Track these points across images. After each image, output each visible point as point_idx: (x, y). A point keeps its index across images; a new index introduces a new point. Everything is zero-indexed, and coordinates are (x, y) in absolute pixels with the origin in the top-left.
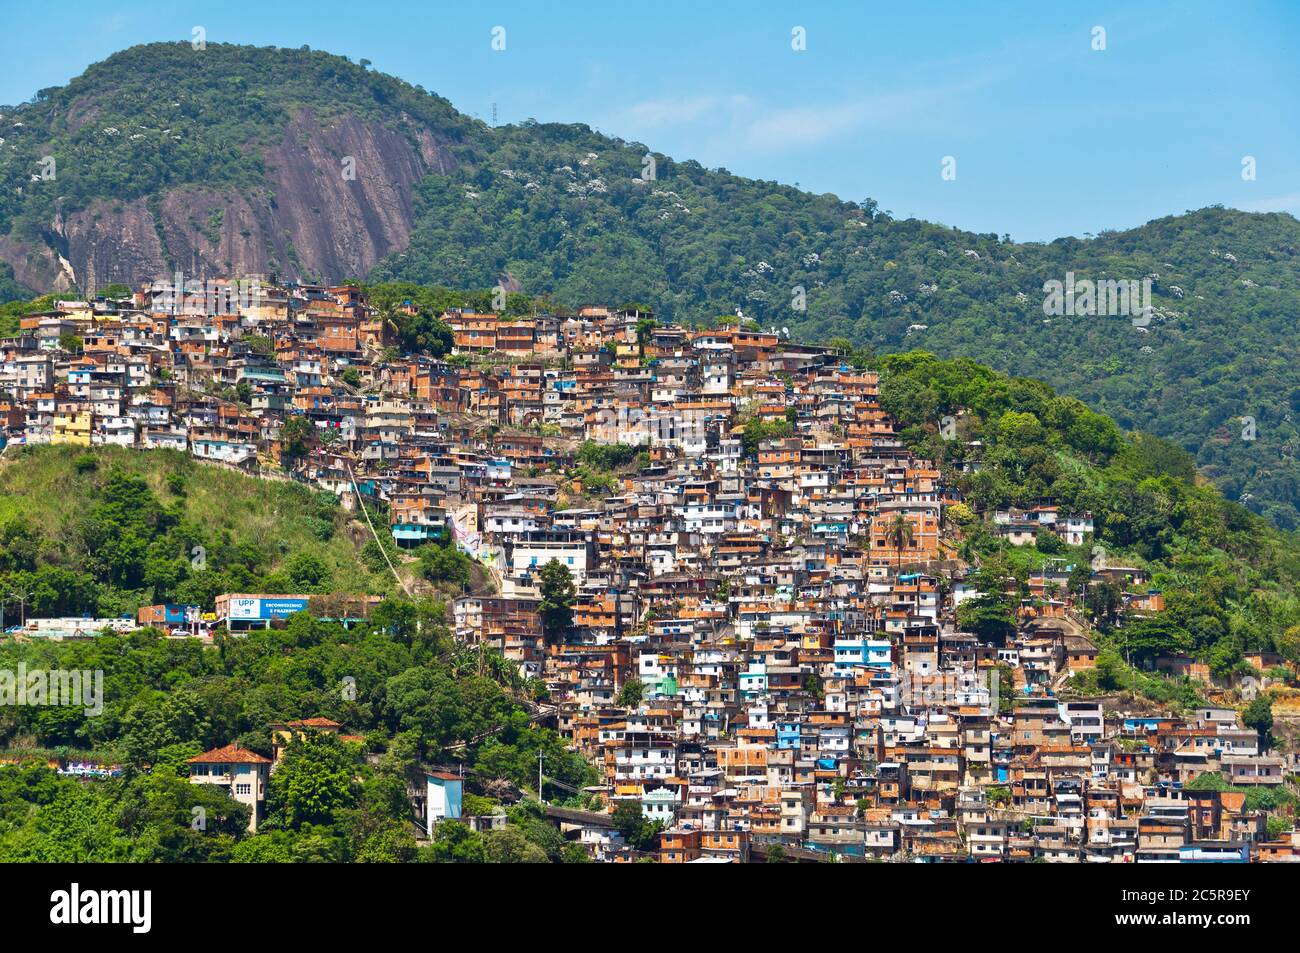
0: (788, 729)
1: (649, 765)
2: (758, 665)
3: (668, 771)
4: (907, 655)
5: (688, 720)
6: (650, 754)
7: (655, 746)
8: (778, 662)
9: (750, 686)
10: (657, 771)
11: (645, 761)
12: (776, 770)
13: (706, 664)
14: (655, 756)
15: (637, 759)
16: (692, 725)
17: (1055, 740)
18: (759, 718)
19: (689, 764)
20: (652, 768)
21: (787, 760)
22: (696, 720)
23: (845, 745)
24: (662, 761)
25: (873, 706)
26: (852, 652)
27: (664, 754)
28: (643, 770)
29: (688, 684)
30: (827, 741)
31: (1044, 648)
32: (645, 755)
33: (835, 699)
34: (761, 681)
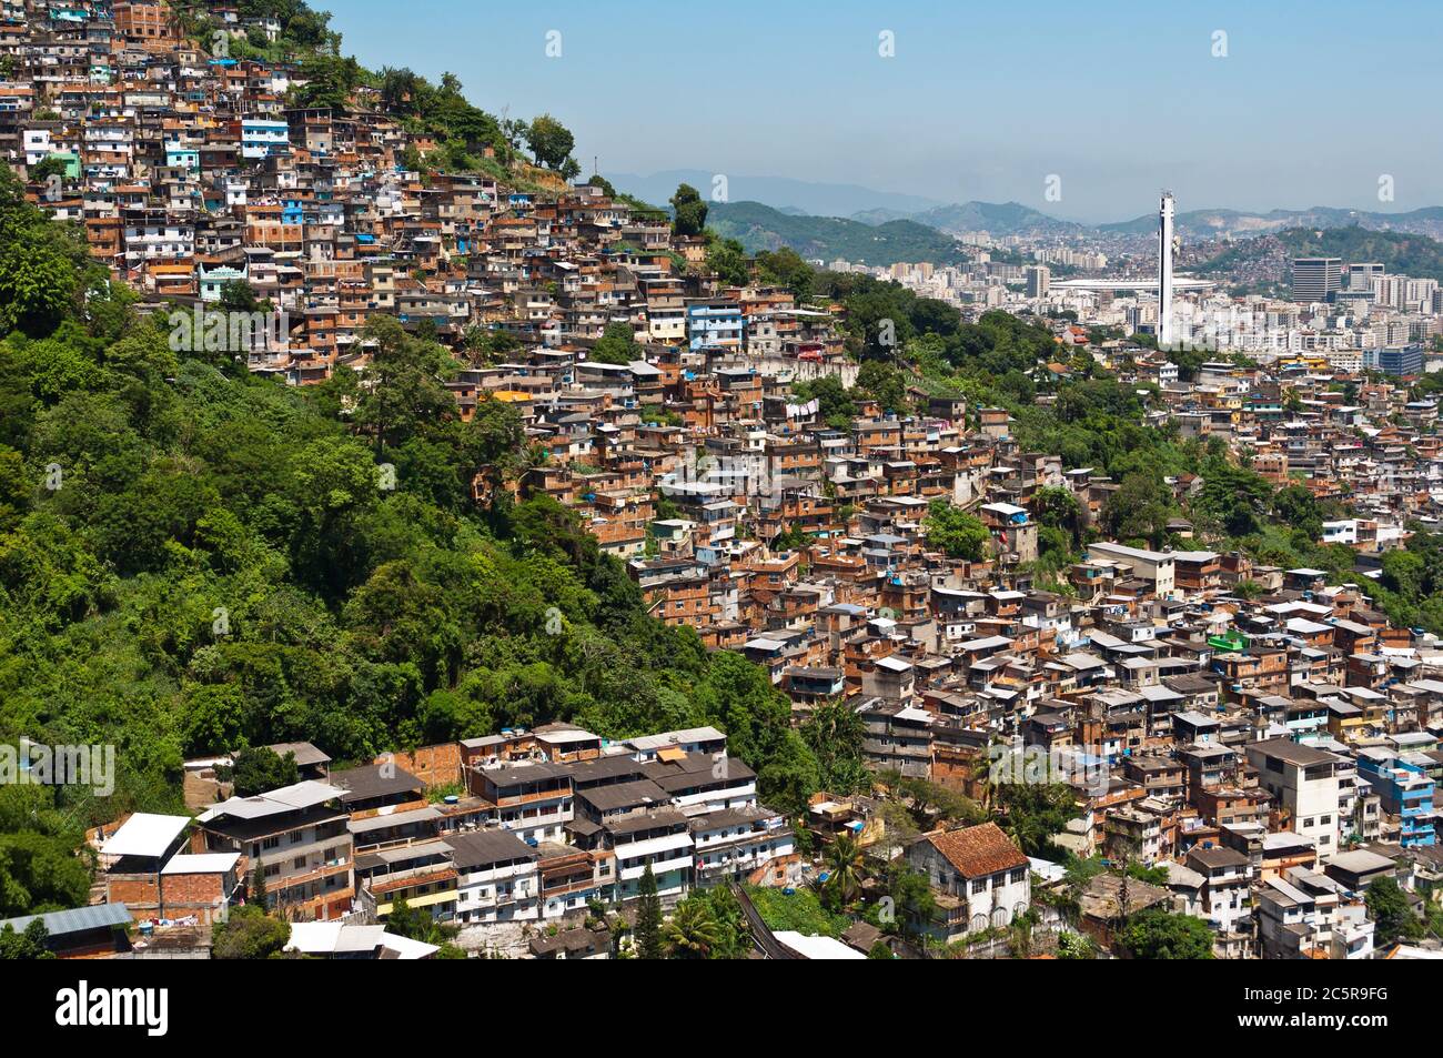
0: (291, 205)
1: (166, 243)
2: (172, 143)
3: (187, 249)
4: (308, 135)
5: (176, 198)
6: (167, 232)
7: (151, 224)
8: (190, 140)
9: (179, 163)
10: (175, 249)
11: (161, 238)
12: (318, 246)
14: (172, 235)
15: (151, 237)
16: (182, 202)
17: (480, 214)
18: (237, 194)
19: (206, 241)
20: (170, 246)
21: (328, 237)
22: (186, 197)
23: (341, 220)
24: (180, 238)
27: (182, 232)
28: (159, 249)
29: (98, 160)
30: (326, 217)
31: (395, 132)
32: (162, 233)
34: (190, 158)
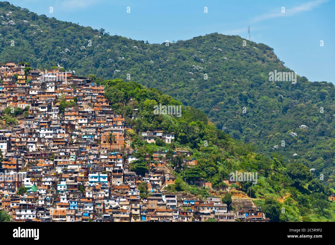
0: (73, 203)
1: (27, 214)
2: (63, 182)
3: (34, 217)
4: (113, 179)
5: (40, 200)
6: (27, 211)
7: (29, 208)
8: (70, 181)
9: (61, 189)
10: (30, 217)
11: (26, 213)
12: (69, 217)
13: (46, 181)
14: (29, 212)
15: (23, 212)
17: (161, 207)
18: (64, 199)
19: (40, 214)
20: (28, 216)
21: (73, 213)
22: (43, 200)
23: (92, 208)
24: (31, 213)
25: (101, 195)
26: (95, 178)
27: (32, 211)
28: (25, 216)
29: (40, 188)
30: (86, 207)
31: (158, 177)
33: (89, 193)
34: (64, 187)
